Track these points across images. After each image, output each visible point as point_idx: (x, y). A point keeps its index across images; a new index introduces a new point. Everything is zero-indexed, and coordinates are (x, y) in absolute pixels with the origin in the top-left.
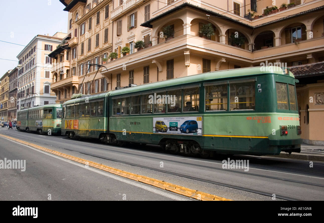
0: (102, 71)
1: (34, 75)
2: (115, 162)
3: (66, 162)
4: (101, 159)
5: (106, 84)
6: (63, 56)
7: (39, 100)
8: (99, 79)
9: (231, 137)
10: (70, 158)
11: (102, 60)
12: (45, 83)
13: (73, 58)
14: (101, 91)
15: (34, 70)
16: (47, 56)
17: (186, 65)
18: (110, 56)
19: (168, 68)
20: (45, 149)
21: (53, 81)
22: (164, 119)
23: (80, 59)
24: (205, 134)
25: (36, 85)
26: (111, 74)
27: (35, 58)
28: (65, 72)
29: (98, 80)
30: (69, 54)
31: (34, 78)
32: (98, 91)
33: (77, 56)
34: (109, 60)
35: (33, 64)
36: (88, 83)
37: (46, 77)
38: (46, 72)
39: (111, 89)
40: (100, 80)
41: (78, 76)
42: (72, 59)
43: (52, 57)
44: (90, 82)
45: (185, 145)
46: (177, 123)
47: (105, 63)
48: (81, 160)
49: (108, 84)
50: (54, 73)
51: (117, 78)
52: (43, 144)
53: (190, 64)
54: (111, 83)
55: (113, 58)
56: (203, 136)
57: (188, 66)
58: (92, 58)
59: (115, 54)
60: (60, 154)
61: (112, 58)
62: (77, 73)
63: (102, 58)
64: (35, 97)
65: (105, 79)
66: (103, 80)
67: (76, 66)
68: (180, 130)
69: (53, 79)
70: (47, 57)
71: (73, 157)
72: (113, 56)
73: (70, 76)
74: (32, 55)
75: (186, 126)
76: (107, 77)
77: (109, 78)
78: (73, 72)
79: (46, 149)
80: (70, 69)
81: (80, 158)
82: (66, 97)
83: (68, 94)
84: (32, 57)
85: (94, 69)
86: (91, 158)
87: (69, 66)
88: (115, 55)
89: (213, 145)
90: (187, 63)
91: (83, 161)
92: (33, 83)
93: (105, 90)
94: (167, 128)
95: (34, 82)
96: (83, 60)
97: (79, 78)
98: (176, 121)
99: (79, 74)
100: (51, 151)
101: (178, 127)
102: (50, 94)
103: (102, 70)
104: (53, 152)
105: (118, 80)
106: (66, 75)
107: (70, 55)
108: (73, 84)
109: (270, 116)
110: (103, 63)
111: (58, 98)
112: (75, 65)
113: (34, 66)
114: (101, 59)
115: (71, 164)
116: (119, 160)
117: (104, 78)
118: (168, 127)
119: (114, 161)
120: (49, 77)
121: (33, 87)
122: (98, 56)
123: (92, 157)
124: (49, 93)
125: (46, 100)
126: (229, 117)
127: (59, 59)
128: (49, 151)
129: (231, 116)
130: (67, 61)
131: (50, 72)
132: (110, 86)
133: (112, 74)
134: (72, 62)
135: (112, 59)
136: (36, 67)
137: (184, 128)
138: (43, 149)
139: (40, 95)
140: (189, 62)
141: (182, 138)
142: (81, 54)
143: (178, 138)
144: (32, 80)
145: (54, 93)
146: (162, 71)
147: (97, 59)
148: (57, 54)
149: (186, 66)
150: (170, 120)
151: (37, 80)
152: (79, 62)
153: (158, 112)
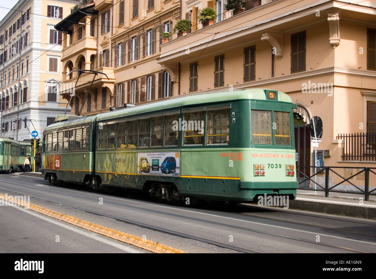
0: (161, 57)
1: (27, 67)
2: (186, 240)
3: (88, 238)
4: (156, 232)
5: (169, 84)
6: (83, 29)
7: (37, 114)
8: (155, 74)
9: (206, 179)
10: (96, 230)
11: (161, 35)
12: (48, 82)
13: (103, 32)
14: (159, 97)
15: (27, 56)
16: (53, 28)
17: (331, 42)
18: (177, 28)
19: (293, 50)
20: (47, 212)
21: (65, 77)
22: (147, 155)
23: (117, 34)
24: (182, 174)
25: (30, 85)
26: (179, 63)
27: (29, 32)
28: (88, 59)
29: (153, 75)
30: (96, 24)
31: (27, 71)
32: (153, 97)
33: (111, 28)
34: (175, 36)
35: (26, 45)
36: (132, 81)
37: (51, 70)
38: (51, 60)
39: (179, 94)
40: (157, 75)
41: (113, 68)
42: (102, 35)
43: (62, 31)
44: (136, 79)
45: (166, 189)
46: (158, 160)
47: (167, 41)
48: (118, 235)
49: (172, 83)
50: (66, 62)
51: (191, 71)
52: (45, 202)
53: (341, 40)
54: (179, 81)
55: (183, 31)
56: (181, 177)
57: (337, 45)
58: (141, 32)
59: (185, 24)
60: (76, 222)
61: (180, 31)
62: (112, 61)
63: (161, 31)
64: (29, 109)
65: (167, 74)
66: (163, 75)
67: (109, 47)
68: (161, 170)
69: (65, 73)
70: (51, 31)
71: (102, 229)
72: (181, 27)
73: (97, 67)
74: (24, 27)
75: (166, 164)
76: (171, 68)
77: (174, 71)
78: (104, 60)
79: (50, 212)
80: (97, 55)
81: (115, 231)
82: (89, 110)
83: (93, 103)
84: (24, 31)
85: (144, 54)
86: (138, 230)
87: (96, 48)
88: (187, 24)
89: (190, 188)
90: (334, 39)
91: (121, 235)
92: (25, 81)
93: (166, 96)
94: (149, 166)
95: (27, 79)
96: (122, 35)
97: (116, 72)
98: (157, 157)
99: (115, 64)
100: (59, 216)
101: (159, 166)
102: (59, 103)
103: (160, 55)
104: (63, 217)
105: (194, 74)
106: (90, 65)
107: (98, 26)
108: (103, 83)
109: (242, 152)
110: (163, 40)
111: (74, 111)
112: (107, 46)
113: (28, 48)
114: (158, 34)
115: (98, 242)
116: (193, 235)
117: (165, 72)
118: (151, 165)
119: (184, 237)
120: (56, 70)
121: (25, 89)
122: (152, 27)
123: (140, 228)
124: (57, 101)
125: (51, 116)
126: (205, 152)
127: (75, 35)
128: (55, 215)
129: (207, 152)
130: (92, 37)
131: (59, 59)
132: (176, 87)
133: (181, 63)
134: (101, 39)
135: (180, 34)
136: (31, 50)
137: (165, 167)
138: (43, 212)
139: (39, 105)
140: (338, 36)
141: (163, 180)
142: (118, 24)
143: (160, 180)
144: (24, 75)
145: (66, 101)
146: (281, 57)
147: (151, 32)
148: (72, 24)
149: (333, 45)
150: (152, 156)
151: (33, 75)
152: (114, 40)
153: (143, 146)
